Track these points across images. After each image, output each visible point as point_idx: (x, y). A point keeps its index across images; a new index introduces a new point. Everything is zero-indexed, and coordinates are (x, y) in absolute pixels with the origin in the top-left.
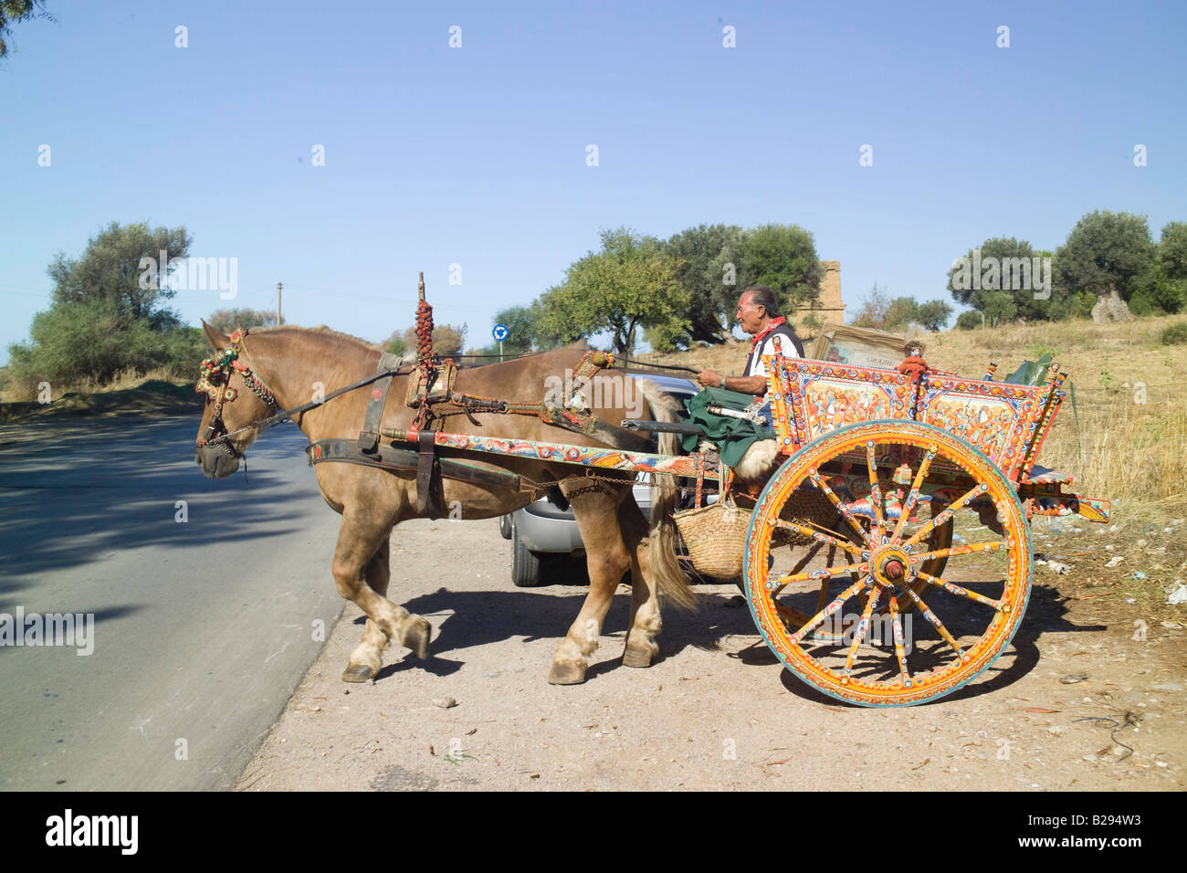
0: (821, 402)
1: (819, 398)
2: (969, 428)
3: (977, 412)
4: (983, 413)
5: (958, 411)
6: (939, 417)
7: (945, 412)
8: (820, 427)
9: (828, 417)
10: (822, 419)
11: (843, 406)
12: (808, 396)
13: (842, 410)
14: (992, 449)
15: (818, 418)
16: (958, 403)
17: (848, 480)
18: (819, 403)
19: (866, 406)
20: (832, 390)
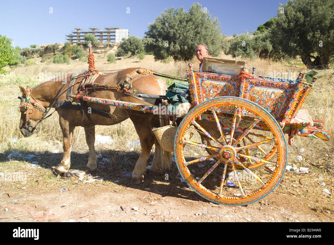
0: (208, 89)
1: (207, 87)
2: (267, 100)
3: (270, 94)
4: (273, 94)
5: (262, 93)
6: (254, 95)
7: (257, 94)
8: (207, 98)
9: (210, 94)
10: (208, 95)
11: (216, 90)
12: (203, 86)
13: (216, 92)
14: (276, 109)
15: (206, 95)
16: (262, 90)
17: (221, 118)
18: (207, 89)
19: (225, 90)
20: (212, 84)
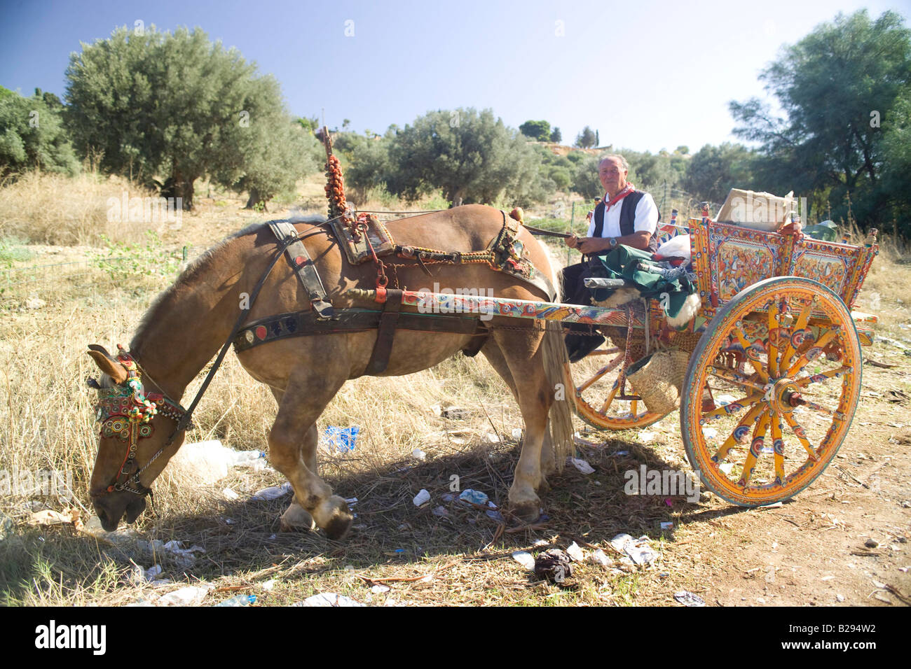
1: (727, 256)
2: (820, 278)
3: (824, 267)
4: (828, 268)
5: (814, 266)
6: (803, 271)
7: (806, 267)
8: (726, 281)
9: (732, 273)
10: (728, 274)
11: (743, 264)
12: (720, 255)
13: (742, 267)
15: (725, 273)
16: (813, 260)
18: (727, 261)
19: (757, 263)
20: (736, 249)
